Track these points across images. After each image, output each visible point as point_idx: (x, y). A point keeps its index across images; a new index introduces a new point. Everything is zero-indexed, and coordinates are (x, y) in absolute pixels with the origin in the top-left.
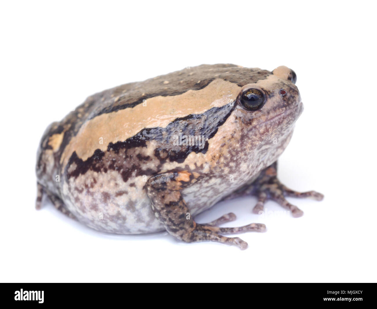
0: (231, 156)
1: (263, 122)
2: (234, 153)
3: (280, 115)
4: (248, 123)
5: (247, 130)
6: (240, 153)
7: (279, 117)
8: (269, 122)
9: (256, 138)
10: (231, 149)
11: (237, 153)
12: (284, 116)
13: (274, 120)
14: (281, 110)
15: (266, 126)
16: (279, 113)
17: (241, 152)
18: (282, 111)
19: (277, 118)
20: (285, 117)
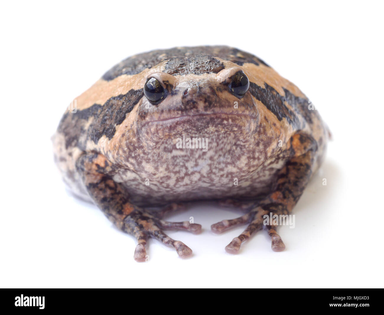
0: (129, 150)
1: (156, 121)
2: (131, 148)
3: (174, 118)
4: (143, 117)
5: (141, 124)
6: (137, 149)
7: (173, 120)
8: (161, 123)
9: (148, 137)
10: (128, 141)
11: (135, 148)
12: (178, 121)
13: (167, 122)
14: (176, 112)
15: (157, 126)
16: (174, 116)
17: (139, 149)
18: (177, 114)
19: (170, 121)
20: (179, 123)
